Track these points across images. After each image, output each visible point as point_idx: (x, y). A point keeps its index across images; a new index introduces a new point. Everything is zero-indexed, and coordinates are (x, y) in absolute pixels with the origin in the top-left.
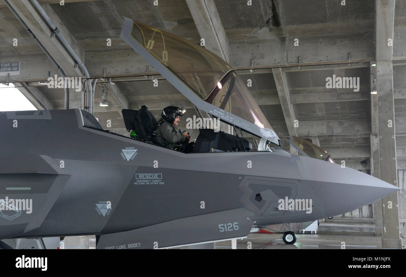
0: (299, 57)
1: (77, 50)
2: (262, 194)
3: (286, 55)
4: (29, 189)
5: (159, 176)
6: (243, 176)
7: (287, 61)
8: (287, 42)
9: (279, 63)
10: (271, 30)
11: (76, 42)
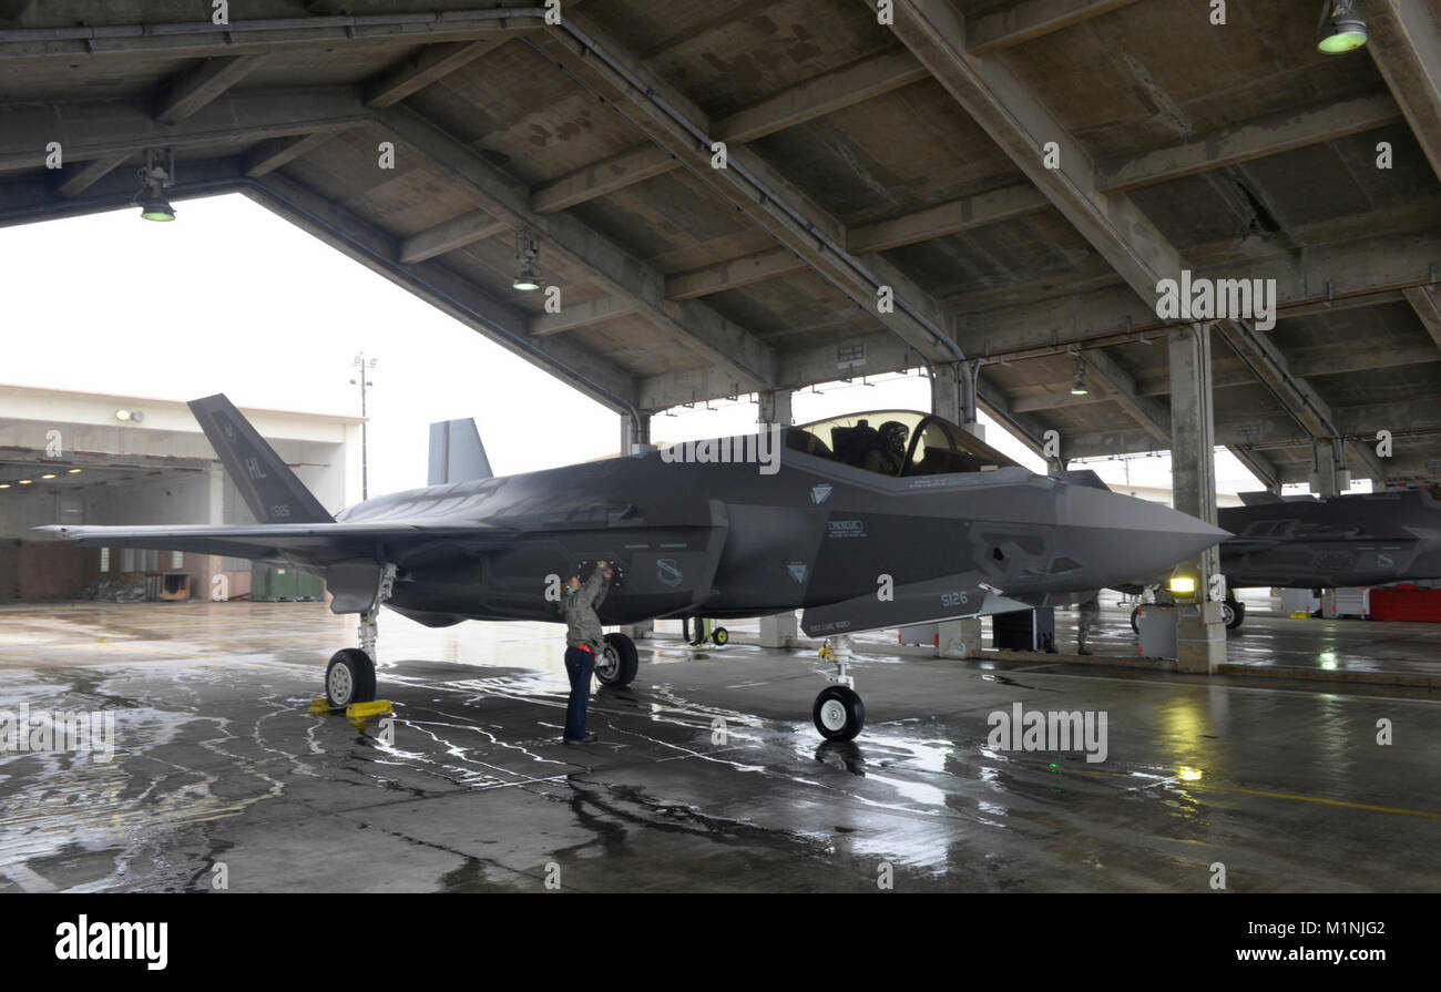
0: (1328, 284)
1: (940, 317)
2: (1002, 548)
3: (1302, 281)
4: (684, 545)
5: (858, 525)
6: (970, 521)
7: (1306, 293)
8: (1304, 258)
9: (1289, 298)
10: (1265, 239)
11: (936, 302)
